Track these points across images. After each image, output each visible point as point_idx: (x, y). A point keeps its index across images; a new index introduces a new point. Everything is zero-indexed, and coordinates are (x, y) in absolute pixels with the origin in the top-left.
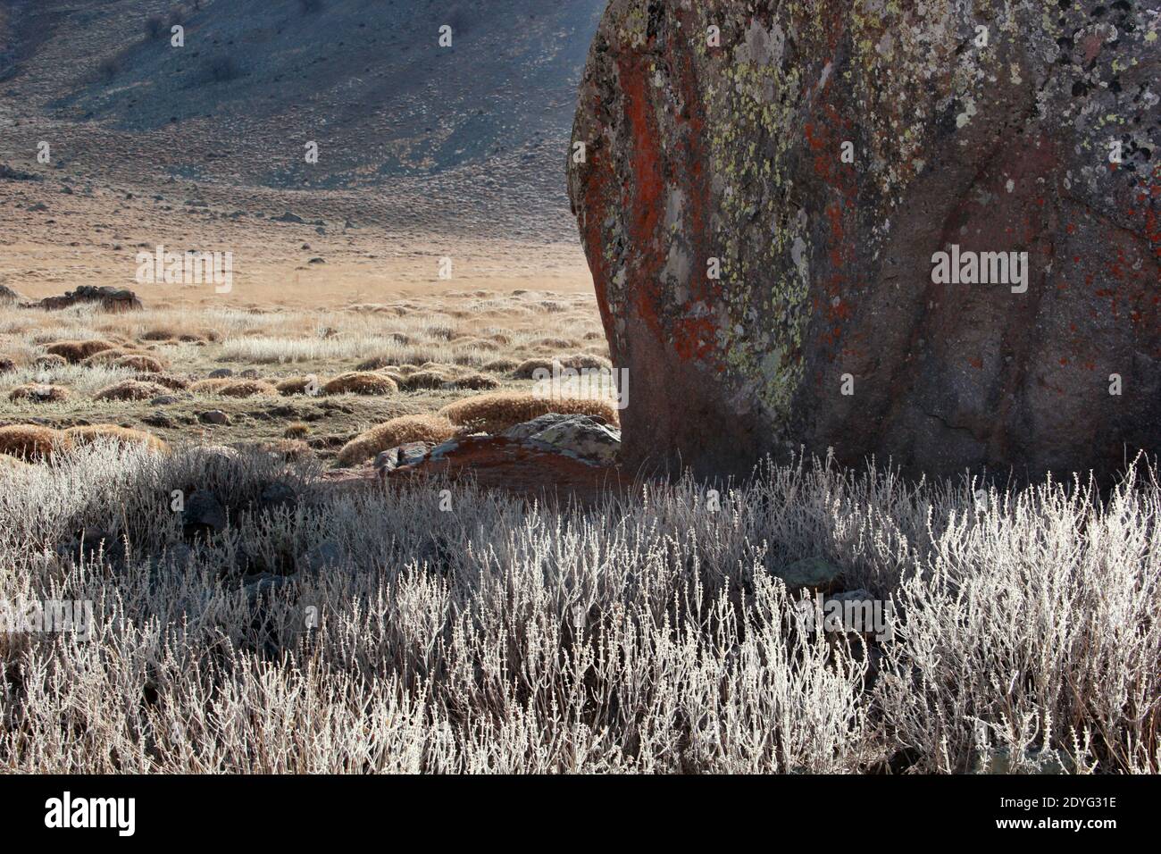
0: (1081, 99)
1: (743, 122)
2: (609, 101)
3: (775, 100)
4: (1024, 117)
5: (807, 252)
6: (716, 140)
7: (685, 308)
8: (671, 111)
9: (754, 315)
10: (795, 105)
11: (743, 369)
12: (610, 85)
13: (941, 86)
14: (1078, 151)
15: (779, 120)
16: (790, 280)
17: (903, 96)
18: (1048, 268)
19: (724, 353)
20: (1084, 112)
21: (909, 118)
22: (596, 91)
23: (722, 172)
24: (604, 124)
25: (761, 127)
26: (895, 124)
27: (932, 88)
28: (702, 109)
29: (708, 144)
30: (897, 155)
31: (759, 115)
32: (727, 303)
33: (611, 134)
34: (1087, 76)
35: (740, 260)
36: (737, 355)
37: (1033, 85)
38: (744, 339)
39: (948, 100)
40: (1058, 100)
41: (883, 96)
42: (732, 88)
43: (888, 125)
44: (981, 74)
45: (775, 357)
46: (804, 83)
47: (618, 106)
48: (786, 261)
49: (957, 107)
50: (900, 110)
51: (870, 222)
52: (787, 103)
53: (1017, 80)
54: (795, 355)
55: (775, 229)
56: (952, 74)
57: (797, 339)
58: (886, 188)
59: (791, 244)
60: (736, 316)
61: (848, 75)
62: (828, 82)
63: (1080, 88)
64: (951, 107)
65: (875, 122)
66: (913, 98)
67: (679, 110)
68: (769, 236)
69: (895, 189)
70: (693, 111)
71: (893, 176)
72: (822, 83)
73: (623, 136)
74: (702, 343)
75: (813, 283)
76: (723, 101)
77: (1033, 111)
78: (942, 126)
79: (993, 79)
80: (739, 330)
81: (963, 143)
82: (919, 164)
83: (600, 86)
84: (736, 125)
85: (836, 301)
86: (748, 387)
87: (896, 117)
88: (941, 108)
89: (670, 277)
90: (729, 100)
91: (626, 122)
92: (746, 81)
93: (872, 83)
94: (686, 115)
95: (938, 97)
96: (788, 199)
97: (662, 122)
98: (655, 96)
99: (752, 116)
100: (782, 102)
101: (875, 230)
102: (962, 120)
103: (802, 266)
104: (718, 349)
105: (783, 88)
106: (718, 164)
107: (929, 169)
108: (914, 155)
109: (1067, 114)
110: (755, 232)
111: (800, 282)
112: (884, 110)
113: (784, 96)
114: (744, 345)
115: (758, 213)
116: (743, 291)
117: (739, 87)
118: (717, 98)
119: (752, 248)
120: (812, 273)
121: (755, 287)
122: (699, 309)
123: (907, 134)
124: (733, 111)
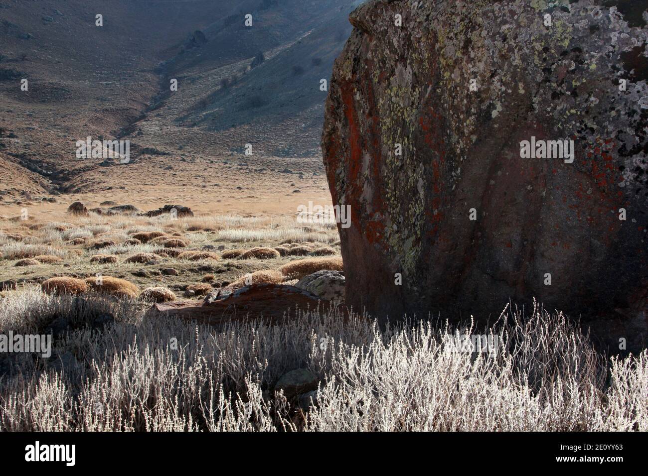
0: (556, 101)
1: (395, 117)
2: (338, 108)
3: (409, 105)
4: (527, 111)
5: (424, 186)
6: (384, 127)
7: (371, 216)
8: (364, 112)
9: (401, 219)
10: (417, 108)
11: (396, 248)
12: (337, 99)
13: (484, 96)
14: (556, 130)
15: (410, 116)
16: (416, 202)
17: (465, 101)
18: (544, 193)
19: (388, 239)
20: (558, 108)
21: (468, 113)
22: (332, 103)
23: (386, 144)
24: (336, 120)
25: (403, 119)
26: (462, 117)
27: (479, 97)
28: (378, 111)
29: (380, 129)
30: (463, 133)
31: (403, 113)
32: (390, 213)
33: (339, 125)
34: (559, 89)
35: (395, 190)
36: (393, 241)
37: (531, 94)
38: (397, 232)
39: (487, 103)
40: (544, 102)
41: (456, 102)
42: (390, 100)
43: (458, 117)
44: (504, 89)
45: (409, 242)
46: (421, 94)
47: (341, 111)
48: (415, 191)
49: (492, 106)
50: (464, 109)
51: (452, 169)
52: (414, 107)
53: (522, 91)
54: (418, 240)
55: (410, 174)
56: (489, 89)
57: (419, 232)
58: (458, 151)
59: (417, 181)
60: (394, 220)
61: (439, 91)
62: (430, 95)
63: (556, 95)
64: (489, 107)
65: (452, 115)
66: (470, 102)
67: (367, 111)
68: (407, 177)
69: (462, 151)
70: (373, 112)
71: (462, 145)
72: (427, 96)
73: (344, 126)
74: (378, 234)
75: (426, 201)
76: (386, 106)
77: (532, 109)
78: (484, 117)
79: (510, 91)
80: (395, 227)
81: (496, 126)
82: (474, 138)
83: (333, 100)
84: (392, 119)
85: (436, 212)
86: (397, 258)
87: (462, 112)
88: (483, 107)
89: (364, 200)
90: (389, 106)
91: (346, 119)
92: (397, 95)
93: (450, 95)
94: (370, 114)
95: (482, 101)
96: (415, 157)
97: (360, 118)
98: (357, 105)
99: (399, 114)
100: (412, 106)
101: (453, 174)
102: (494, 114)
103: (422, 193)
104: (385, 237)
105: (412, 99)
106: (385, 139)
107: (479, 140)
108: (472, 133)
109: (549, 109)
110: (402, 176)
111: (421, 202)
112: (456, 109)
113: (413, 103)
114: (397, 235)
115: (402, 166)
116: (397, 207)
117: (393, 99)
118: (383, 105)
119: (400, 184)
120: (426, 196)
121: (402, 204)
122: (377, 216)
123: (468, 122)
124: (391, 112)
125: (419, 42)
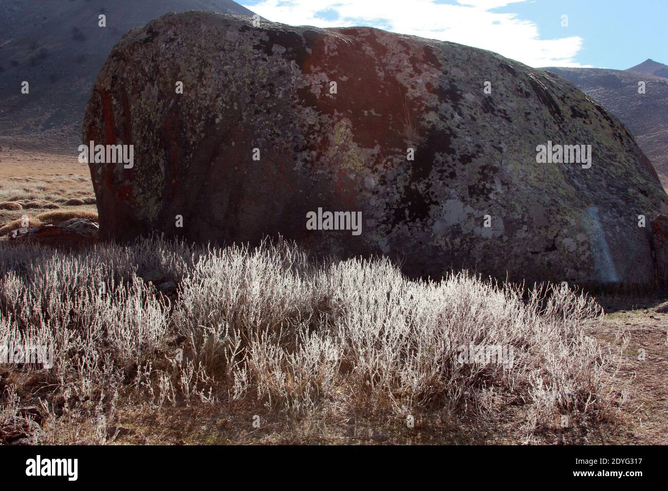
0: (257, 115)
1: (143, 118)
2: (97, 109)
3: (154, 111)
4: (238, 121)
5: (164, 164)
6: (134, 124)
7: (122, 182)
8: (119, 113)
9: (146, 185)
10: (161, 113)
11: (142, 204)
12: (98, 103)
13: (211, 109)
14: (256, 133)
15: (156, 118)
16: (158, 174)
17: (198, 111)
18: (245, 172)
19: (135, 198)
20: (258, 120)
21: (199, 119)
22: (93, 105)
23: (136, 135)
24: (95, 116)
25: (149, 120)
26: (195, 121)
27: (208, 109)
28: (130, 113)
29: (131, 125)
30: (195, 131)
31: (149, 116)
32: (137, 181)
33: (98, 120)
34: (259, 108)
35: (141, 166)
36: (139, 199)
37: (241, 110)
38: (142, 194)
39: (213, 114)
40: (249, 116)
41: (191, 111)
42: (140, 106)
43: (193, 121)
44: (224, 105)
45: (153, 200)
46: (165, 105)
47: (100, 111)
48: (157, 167)
49: (216, 116)
50: (197, 116)
51: (186, 154)
52: (159, 112)
53: (236, 108)
54: (159, 199)
55: (154, 155)
56: (214, 105)
57: (160, 194)
58: (192, 143)
59: (159, 161)
60: (140, 185)
61: (179, 103)
62: (172, 105)
63: (257, 112)
64: (214, 116)
65: (188, 120)
66: (201, 112)
67: (121, 113)
68: (151, 158)
69: (194, 143)
70: (127, 113)
71: (194, 139)
72: (171, 106)
73: (102, 121)
74: (127, 195)
75: (166, 174)
76: (137, 110)
77: (241, 119)
78: (210, 123)
79: (228, 107)
80: (141, 190)
81: (218, 128)
82: (203, 135)
83: (94, 103)
84: (141, 119)
85: (174, 181)
86: (143, 210)
87: (195, 118)
88: (210, 116)
89: (117, 171)
90: (139, 110)
91: (103, 116)
92: (145, 104)
93: (187, 107)
94: (124, 115)
95: (210, 112)
96: (158, 145)
97: (115, 116)
98: (113, 108)
99: (147, 116)
100: (157, 111)
101: (187, 157)
102: (217, 121)
103: (162, 169)
104: (133, 197)
105: (157, 107)
106: (134, 132)
107: (206, 137)
108: (201, 132)
109: (252, 120)
110: (147, 157)
111: (162, 174)
112: (191, 116)
113: (158, 110)
114: (142, 196)
115: (148, 150)
116: (142, 177)
117: (142, 106)
118: (134, 109)
119: (145, 162)
120: (166, 171)
121: (146, 175)
122: (127, 183)
123: (199, 125)
124: (140, 114)
125: (165, 70)
